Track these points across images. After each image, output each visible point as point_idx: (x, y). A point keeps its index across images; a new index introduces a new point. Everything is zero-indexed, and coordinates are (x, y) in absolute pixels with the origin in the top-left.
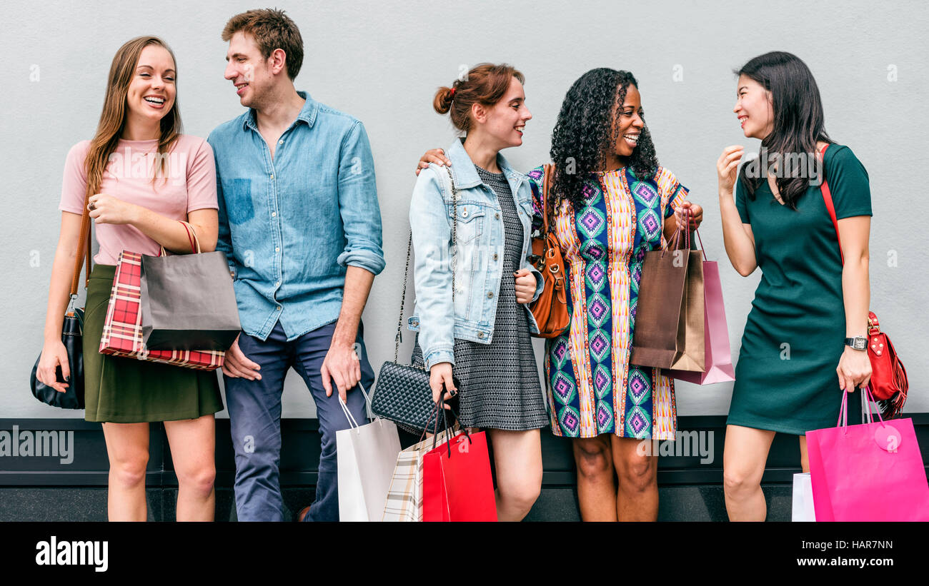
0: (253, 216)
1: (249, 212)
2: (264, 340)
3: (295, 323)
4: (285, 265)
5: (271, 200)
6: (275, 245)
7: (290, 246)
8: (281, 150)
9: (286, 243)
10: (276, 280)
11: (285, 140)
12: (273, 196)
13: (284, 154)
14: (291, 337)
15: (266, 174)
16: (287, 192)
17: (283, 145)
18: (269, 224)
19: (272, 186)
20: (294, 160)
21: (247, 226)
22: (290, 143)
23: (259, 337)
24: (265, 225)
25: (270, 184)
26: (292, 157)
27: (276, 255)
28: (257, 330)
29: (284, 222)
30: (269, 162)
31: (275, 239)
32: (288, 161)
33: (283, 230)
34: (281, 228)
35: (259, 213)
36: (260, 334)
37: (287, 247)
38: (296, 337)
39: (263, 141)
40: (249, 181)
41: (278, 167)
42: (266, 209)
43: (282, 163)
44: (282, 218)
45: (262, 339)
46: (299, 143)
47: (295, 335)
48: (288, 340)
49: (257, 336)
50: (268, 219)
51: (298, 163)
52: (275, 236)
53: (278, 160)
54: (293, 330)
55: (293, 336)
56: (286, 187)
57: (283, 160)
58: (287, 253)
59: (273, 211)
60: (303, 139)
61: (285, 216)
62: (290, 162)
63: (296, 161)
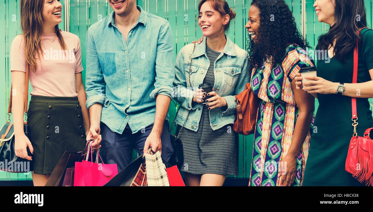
0: (115, 72)
1: (113, 70)
2: (121, 134)
3: (136, 124)
4: (132, 97)
5: (126, 64)
6: (128, 87)
7: (135, 87)
8: (130, 38)
9: (134, 86)
10: (127, 103)
11: (132, 33)
12: (127, 62)
13: (131, 40)
14: (134, 132)
15: (123, 50)
16: (134, 59)
17: (131, 35)
18: (125, 76)
19: (126, 57)
20: (137, 43)
21: (113, 77)
22: (134, 34)
23: (119, 132)
24: (123, 77)
25: (125, 56)
26: (136, 41)
27: (128, 91)
28: (117, 129)
29: (133, 75)
30: (124, 44)
31: (128, 84)
32: (134, 43)
33: (132, 79)
34: (131, 78)
35: (119, 70)
36: (118, 131)
37: (134, 88)
38: (137, 132)
39: (120, 33)
40: (114, 54)
41: (129, 47)
42: (123, 68)
43: (131, 45)
44: (132, 73)
45: (120, 133)
46: (139, 34)
47: (136, 131)
48: (133, 133)
49: (117, 132)
50: (124, 74)
51: (139, 44)
52: (128, 82)
53: (129, 43)
54: (135, 128)
55: (135, 131)
56: (133, 57)
57: (131, 43)
58: (134, 91)
59: (127, 70)
60: (141, 32)
61: (133, 72)
62: (134, 44)
63: (138, 43)
